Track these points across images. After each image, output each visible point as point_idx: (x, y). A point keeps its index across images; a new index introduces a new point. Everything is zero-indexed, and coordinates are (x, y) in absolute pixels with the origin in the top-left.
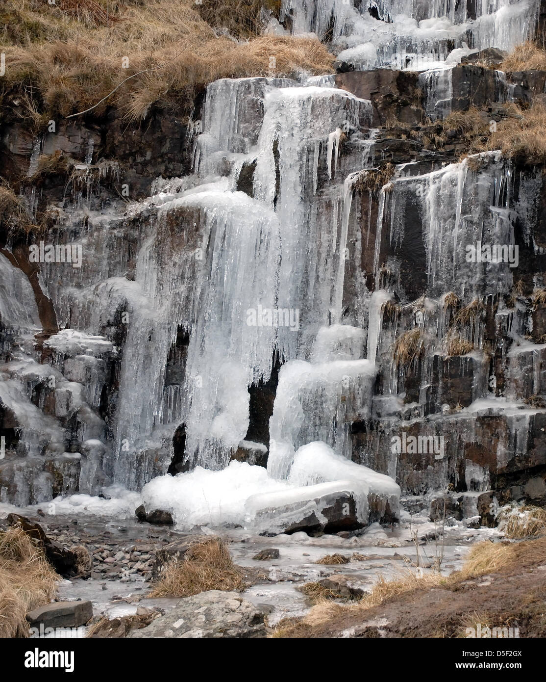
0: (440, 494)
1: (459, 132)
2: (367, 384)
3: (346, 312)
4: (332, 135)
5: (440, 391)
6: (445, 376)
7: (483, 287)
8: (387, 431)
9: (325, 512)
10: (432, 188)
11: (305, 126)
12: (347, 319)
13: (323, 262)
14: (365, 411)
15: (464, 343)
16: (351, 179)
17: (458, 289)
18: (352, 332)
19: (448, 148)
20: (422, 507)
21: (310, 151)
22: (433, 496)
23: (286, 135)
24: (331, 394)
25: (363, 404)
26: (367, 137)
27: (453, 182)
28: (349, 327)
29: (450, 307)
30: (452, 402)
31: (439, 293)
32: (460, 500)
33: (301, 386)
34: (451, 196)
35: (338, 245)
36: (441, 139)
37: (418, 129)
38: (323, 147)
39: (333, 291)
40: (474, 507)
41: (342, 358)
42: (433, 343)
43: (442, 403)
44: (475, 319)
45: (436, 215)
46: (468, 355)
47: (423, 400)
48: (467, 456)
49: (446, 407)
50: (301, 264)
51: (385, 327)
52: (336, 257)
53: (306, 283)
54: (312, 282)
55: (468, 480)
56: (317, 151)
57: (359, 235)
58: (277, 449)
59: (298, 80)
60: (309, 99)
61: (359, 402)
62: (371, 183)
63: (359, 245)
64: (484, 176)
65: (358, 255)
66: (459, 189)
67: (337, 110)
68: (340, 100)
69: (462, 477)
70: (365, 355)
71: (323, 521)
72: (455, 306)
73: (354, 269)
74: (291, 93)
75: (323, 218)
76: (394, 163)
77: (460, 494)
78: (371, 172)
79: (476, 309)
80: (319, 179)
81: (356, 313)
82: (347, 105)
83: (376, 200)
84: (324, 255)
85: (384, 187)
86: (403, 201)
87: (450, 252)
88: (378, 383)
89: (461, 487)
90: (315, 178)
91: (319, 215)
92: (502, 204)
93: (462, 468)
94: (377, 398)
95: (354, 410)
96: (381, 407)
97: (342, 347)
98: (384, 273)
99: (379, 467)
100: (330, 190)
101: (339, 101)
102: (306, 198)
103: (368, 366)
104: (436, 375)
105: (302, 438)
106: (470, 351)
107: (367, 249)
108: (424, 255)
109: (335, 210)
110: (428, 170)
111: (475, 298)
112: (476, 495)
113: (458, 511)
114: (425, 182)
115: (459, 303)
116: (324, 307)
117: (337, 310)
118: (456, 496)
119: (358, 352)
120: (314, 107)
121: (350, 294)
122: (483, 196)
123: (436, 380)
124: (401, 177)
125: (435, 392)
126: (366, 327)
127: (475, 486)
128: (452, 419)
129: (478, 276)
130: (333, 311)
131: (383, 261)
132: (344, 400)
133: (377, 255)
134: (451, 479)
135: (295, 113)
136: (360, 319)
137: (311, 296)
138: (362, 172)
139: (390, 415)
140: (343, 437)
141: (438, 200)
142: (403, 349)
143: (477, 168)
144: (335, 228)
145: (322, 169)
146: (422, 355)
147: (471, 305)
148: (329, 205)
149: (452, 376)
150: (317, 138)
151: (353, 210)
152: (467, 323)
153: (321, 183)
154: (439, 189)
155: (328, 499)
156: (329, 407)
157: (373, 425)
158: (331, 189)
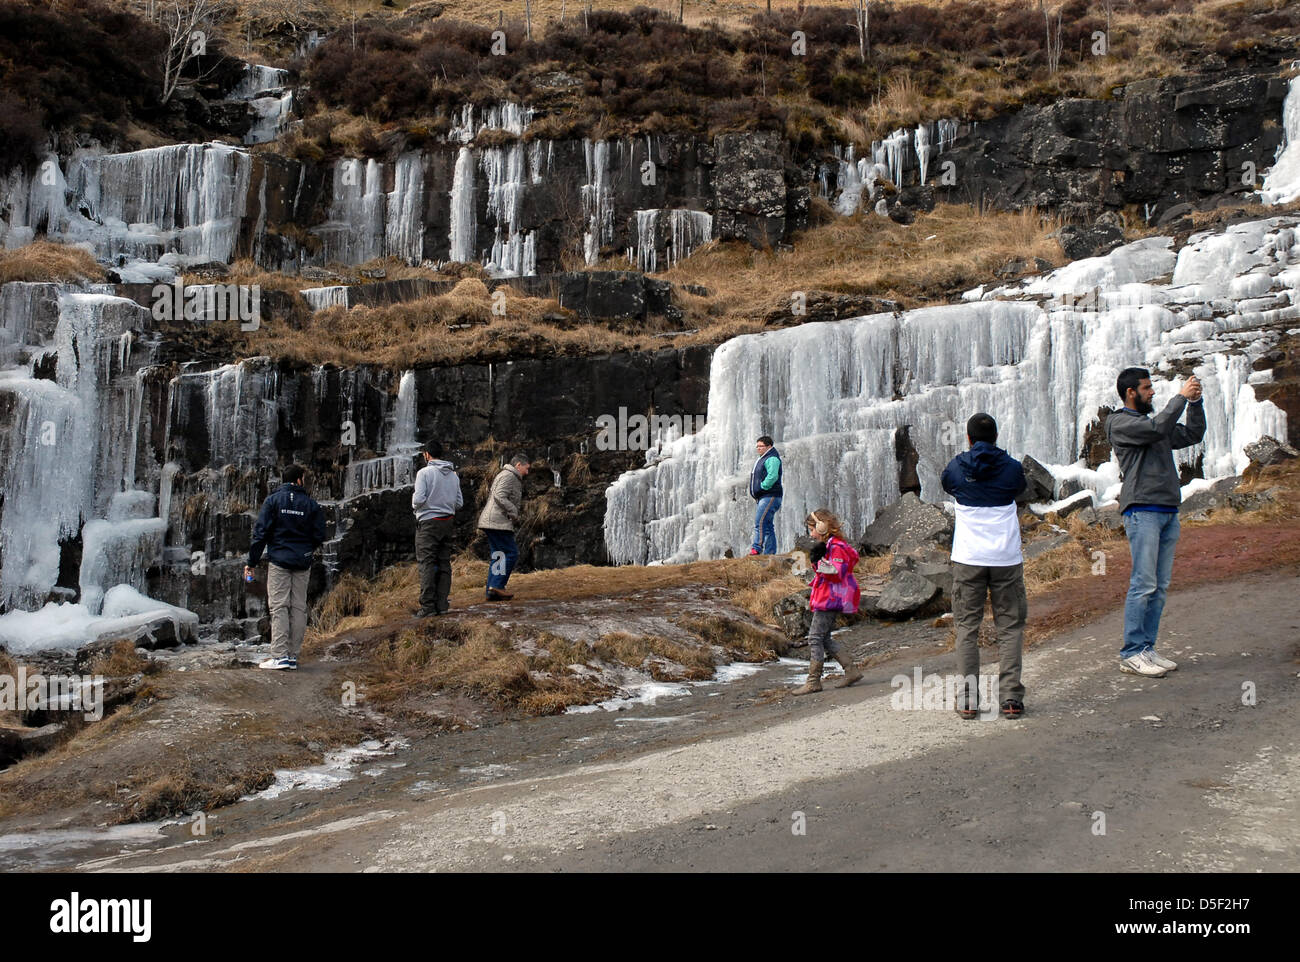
0: (225, 621)
1: (221, 338)
2: (161, 537)
3: (137, 480)
4: (123, 336)
5: (222, 540)
6: (226, 529)
7: (257, 462)
8: (178, 575)
9: (154, 633)
10: (214, 383)
11: (97, 326)
12: (139, 485)
13: (115, 439)
14: (159, 558)
15: (241, 503)
16: (141, 373)
17: (237, 462)
18: (146, 496)
19: (214, 351)
20: (210, 633)
21: (103, 348)
22: (218, 623)
23: (82, 333)
24: (131, 545)
25: (157, 554)
26: (151, 339)
27: (231, 379)
28: (142, 492)
29: (230, 476)
30: (234, 551)
31: (220, 465)
32: (243, 624)
33: (105, 540)
34: (230, 390)
35: (130, 425)
36: (208, 342)
37: (188, 334)
38: (115, 345)
39: (125, 462)
40: (255, 630)
41: (135, 517)
42: (215, 504)
43: (225, 551)
44: (250, 486)
45: (217, 404)
46: (246, 513)
47: (209, 549)
48: (247, 591)
49: (229, 554)
50: (96, 440)
51: (173, 493)
52: (128, 436)
53: (100, 456)
54: (106, 456)
55: (247, 609)
56: (109, 348)
57: (149, 418)
58: (89, 592)
59: (81, 286)
60: (101, 305)
61: (153, 552)
62: (160, 376)
63: (148, 426)
64: (256, 376)
65: (148, 434)
66: (237, 384)
67: (127, 315)
68: (129, 307)
69: (243, 607)
70: (156, 514)
71: (154, 640)
72: (234, 476)
73: (144, 445)
74: (84, 298)
75: (115, 404)
76: (179, 361)
77: (243, 620)
78: (159, 368)
79: (251, 478)
80: (111, 371)
81: (145, 481)
82: (135, 312)
83: (165, 390)
84: (116, 433)
85: (173, 380)
86: (189, 392)
87: (230, 433)
88: (169, 536)
89: (242, 614)
90: (108, 370)
91: (110, 401)
92: (270, 398)
93: (242, 600)
94: (169, 549)
95: (150, 559)
96: (172, 556)
97: (136, 509)
98: (172, 449)
99: (172, 600)
100: (120, 381)
101: (128, 309)
102: (100, 386)
103: (160, 523)
104: (219, 529)
105: (106, 584)
106: (246, 510)
107: (157, 429)
108: (207, 435)
109: (127, 396)
110: (209, 368)
111: (250, 470)
112: (257, 620)
113: (242, 634)
114: (207, 378)
115: (237, 473)
116: (117, 478)
117: (129, 479)
118: (239, 622)
119: (150, 511)
120: (105, 312)
121: (141, 465)
122: (257, 391)
123: (219, 533)
124: (185, 372)
125: (218, 543)
126: (157, 491)
127: (253, 613)
128: (235, 563)
129: (253, 452)
130: (126, 479)
131: (171, 439)
132: (140, 550)
133: (167, 435)
134: (233, 609)
135: (89, 315)
136: (150, 485)
137: (104, 465)
138: (151, 367)
139: (180, 562)
140: (141, 581)
141: (219, 393)
142: (190, 509)
143: (252, 369)
144: (127, 412)
145: (114, 362)
146: (207, 513)
147: (247, 474)
148: (121, 393)
149: (232, 530)
150: (109, 337)
151: (144, 398)
152: (244, 489)
153: (113, 374)
154: (219, 384)
155: (155, 623)
156: (127, 557)
157: (166, 569)
158: (122, 380)
